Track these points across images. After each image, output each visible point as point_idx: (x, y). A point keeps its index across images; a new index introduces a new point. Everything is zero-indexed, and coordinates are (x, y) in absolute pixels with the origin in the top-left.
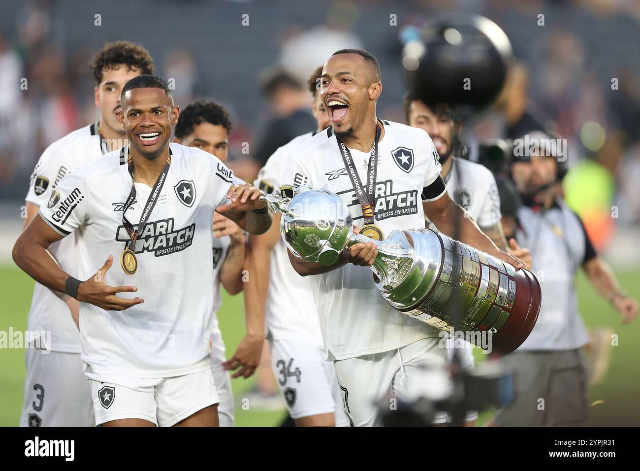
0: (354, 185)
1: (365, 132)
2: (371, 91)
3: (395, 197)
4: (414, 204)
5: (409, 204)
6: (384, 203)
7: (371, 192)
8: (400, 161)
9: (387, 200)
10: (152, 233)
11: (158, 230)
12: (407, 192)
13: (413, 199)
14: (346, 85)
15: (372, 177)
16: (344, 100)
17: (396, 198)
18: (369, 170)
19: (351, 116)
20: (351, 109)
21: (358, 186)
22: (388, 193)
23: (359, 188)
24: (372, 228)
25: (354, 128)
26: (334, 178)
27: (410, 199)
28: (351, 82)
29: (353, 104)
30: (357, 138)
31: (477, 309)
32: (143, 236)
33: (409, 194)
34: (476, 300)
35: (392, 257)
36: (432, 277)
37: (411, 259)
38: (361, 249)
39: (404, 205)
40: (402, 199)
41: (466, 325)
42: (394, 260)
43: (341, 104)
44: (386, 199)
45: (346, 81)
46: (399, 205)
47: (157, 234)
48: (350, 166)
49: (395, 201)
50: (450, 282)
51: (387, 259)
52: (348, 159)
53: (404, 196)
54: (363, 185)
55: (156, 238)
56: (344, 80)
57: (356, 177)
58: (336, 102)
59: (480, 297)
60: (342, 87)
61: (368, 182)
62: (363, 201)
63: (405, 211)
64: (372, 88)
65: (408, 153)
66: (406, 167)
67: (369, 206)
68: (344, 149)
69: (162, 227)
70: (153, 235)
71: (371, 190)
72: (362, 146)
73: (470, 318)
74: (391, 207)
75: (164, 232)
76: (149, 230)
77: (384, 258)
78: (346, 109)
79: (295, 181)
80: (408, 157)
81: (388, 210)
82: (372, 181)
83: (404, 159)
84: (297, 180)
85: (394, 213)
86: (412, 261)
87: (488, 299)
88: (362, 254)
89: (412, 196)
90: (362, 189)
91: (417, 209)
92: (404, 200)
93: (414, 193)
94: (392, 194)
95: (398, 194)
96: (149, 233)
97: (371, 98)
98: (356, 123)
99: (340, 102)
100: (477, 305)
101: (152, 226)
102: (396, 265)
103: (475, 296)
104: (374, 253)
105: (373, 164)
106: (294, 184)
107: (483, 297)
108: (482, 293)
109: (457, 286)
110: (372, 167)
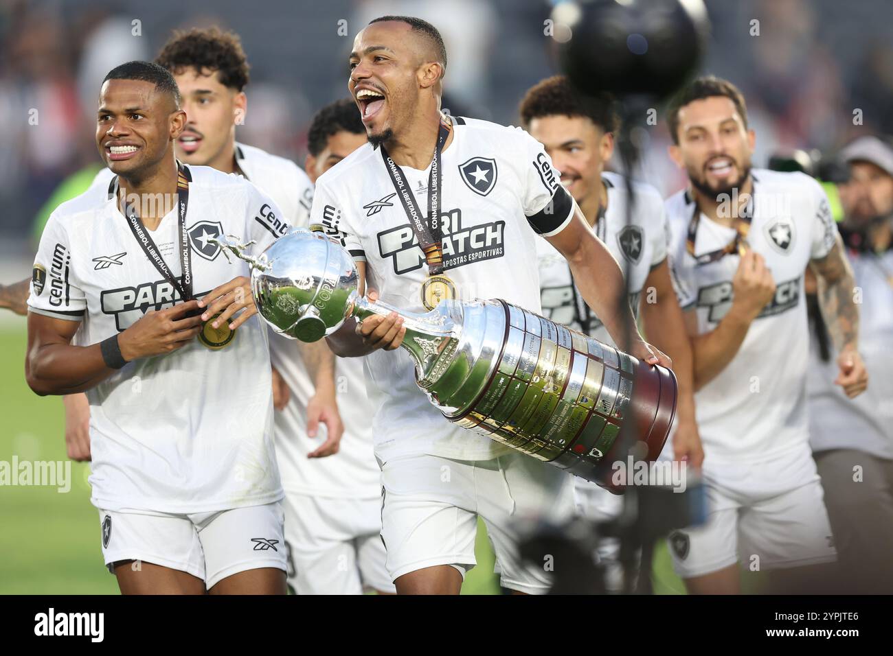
0: (410, 217)
1: (418, 136)
2: (421, 75)
3: (466, 234)
4: (499, 242)
5: (489, 243)
6: (450, 245)
7: (435, 226)
8: (472, 179)
9: (454, 240)
10: (150, 299)
11: (160, 295)
12: (485, 226)
13: (497, 235)
14: (380, 66)
15: (434, 203)
16: (379, 88)
17: (468, 236)
18: (430, 193)
19: (389, 111)
20: (388, 101)
21: (416, 218)
22: (455, 229)
23: (417, 221)
24: (441, 280)
25: (395, 130)
26: (375, 213)
27: (490, 235)
28: (386, 61)
29: (392, 94)
30: (405, 147)
31: (564, 419)
32: (137, 305)
33: (489, 229)
34: (563, 405)
35: (429, 337)
36: (487, 367)
37: (456, 339)
38: (378, 324)
39: (481, 244)
40: (477, 236)
41: (551, 443)
42: (432, 342)
43: (377, 94)
44: (452, 239)
45: (380, 60)
46: (474, 245)
47: (159, 300)
48: (403, 188)
49: (467, 240)
50: (516, 375)
51: (422, 340)
52: (399, 179)
53: (481, 231)
54: (424, 217)
55: (158, 307)
56: (377, 59)
57: (412, 206)
58: (366, 91)
59: (569, 400)
60: (376, 69)
61: (430, 213)
62: (425, 241)
63: (484, 255)
64: (424, 70)
65: (486, 166)
66: (482, 187)
67: (435, 248)
68: (393, 166)
69: (165, 290)
70: (151, 301)
71: (435, 222)
72: (415, 159)
73: (555, 433)
74: (461, 249)
75: (169, 298)
76: (145, 296)
77: (418, 338)
78: (382, 101)
79: (325, 217)
80: (487, 171)
81: (457, 254)
82: (434, 209)
83: (480, 175)
84: (326, 215)
85: (467, 258)
86: (457, 342)
87: (583, 404)
88: (380, 331)
89: (494, 230)
90: (422, 221)
91: (503, 250)
92: (480, 238)
93: (499, 226)
94: (460, 231)
95: (470, 230)
96: (145, 300)
97: (423, 85)
98: (398, 122)
99: (372, 90)
100: (564, 413)
101: (148, 290)
102: (435, 348)
103: (561, 398)
104: (399, 329)
105: (435, 183)
106: (324, 222)
107: (573, 401)
108: (571, 395)
109: (529, 382)
110: (434, 189)
